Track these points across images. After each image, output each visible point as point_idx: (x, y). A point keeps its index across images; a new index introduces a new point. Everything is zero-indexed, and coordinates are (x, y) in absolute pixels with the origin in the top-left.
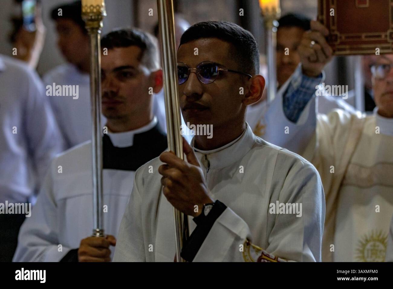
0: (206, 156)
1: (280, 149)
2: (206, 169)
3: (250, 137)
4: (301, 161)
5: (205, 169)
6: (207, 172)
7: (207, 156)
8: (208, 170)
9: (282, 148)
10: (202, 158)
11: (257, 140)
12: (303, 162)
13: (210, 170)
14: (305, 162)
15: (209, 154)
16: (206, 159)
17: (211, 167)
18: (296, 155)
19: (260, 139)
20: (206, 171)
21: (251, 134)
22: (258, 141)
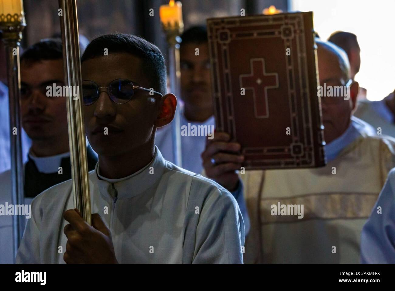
0: (113, 184)
1: (194, 175)
2: (114, 199)
3: (160, 163)
4: (218, 189)
5: (112, 199)
6: (115, 202)
7: (115, 184)
8: (116, 200)
9: (195, 174)
10: (109, 187)
11: (168, 165)
12: (220, 190)
13: (117, 200)
14: (222, 190)
15: (117, 182)
16: (113, 188)
17: (119, 196)
18: (211, 183)
19: (170, 164)
20: (113, 201)
21: (161, 159)
22: (169, 167)
